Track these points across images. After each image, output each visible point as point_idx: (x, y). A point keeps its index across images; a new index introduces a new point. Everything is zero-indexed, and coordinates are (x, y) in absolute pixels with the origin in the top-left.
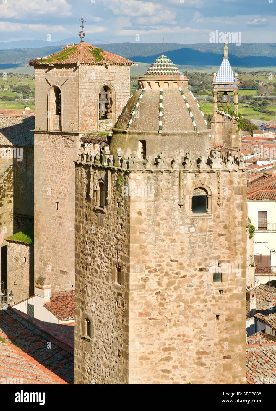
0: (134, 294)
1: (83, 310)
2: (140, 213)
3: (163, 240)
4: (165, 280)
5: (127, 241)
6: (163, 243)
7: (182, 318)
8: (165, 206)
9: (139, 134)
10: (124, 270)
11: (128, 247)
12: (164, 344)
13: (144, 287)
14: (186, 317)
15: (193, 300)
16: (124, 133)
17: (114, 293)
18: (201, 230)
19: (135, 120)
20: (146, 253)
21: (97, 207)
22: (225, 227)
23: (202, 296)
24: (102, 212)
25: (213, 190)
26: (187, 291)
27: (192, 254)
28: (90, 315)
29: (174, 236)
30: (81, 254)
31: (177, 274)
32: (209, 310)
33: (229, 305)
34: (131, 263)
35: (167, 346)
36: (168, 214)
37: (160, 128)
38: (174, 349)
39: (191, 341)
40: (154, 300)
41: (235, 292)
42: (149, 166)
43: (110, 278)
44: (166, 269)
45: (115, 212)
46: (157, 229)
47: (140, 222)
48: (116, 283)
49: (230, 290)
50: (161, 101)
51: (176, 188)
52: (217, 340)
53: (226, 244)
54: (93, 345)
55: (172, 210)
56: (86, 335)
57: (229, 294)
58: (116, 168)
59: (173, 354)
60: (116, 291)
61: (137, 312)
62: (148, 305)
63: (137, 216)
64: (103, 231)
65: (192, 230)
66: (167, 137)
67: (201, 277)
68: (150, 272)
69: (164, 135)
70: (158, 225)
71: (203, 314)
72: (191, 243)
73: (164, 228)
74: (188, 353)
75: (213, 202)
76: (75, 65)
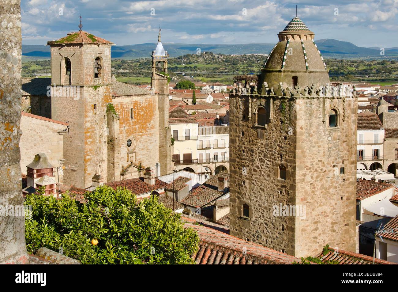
0: (298, 186)
1: (239, 198)
2: (302, 128)
3: (314, 147)
4: (315, 175)
6: (314, 149)
7: (324, 200)
8: (315, 122)
9: (292, 72)
12: (314, 219)
13: (303, 180)
14: (326, 199)
15: (330, 187)
16: (280, 71)
17: (277, 186)
18: (334, 139)
19: (286, 62)
20: (304, 156)
21: (256, 125)
22: (347, 136)
23: (334, 184)
24: (264, 129)
25: (341, 111)
26: (327, 181)
27: (329, 156)
28: (248, 201)
29: (320, 144)
30: (237, 159)
31: (321, 170)
32: (338, 193)
33: (348, 189)
34: (297, 164)
35: (316, 221)
36: (317, 128)
37: (307, 67)
38: (320, 222)
39: (328, 216)
40: (308, 189)
41: (351, 180)
42: (307, 94)
43: (271, 174)
44: (316, 167)
45: (278, 128)
46: (311, 139)
47: (302, 134)
48: (279, 178)
49: (348, 179)
50: (303, 49)
51: (321, 109)
52: (342, 214)
53: (347, 147)
55: (319, 125)
56: (242, 216)
57: (348, 182)
58: (280, 97)
59: (319, 226)
60: (279, 184)
61: (300, 198)
62: (306, 193)
63: (300, 130)
64: (264, 142)
65: (330, 138)
66: (312, 74)
67: (334, 171)
68: (307, 169)
69: (310, 72)
70: (312, 136)
71: (335, 197)
72: (329, 148)
73: (314, 139)
74: (327, 224)
75: (340, 119)
76: (81, 45)
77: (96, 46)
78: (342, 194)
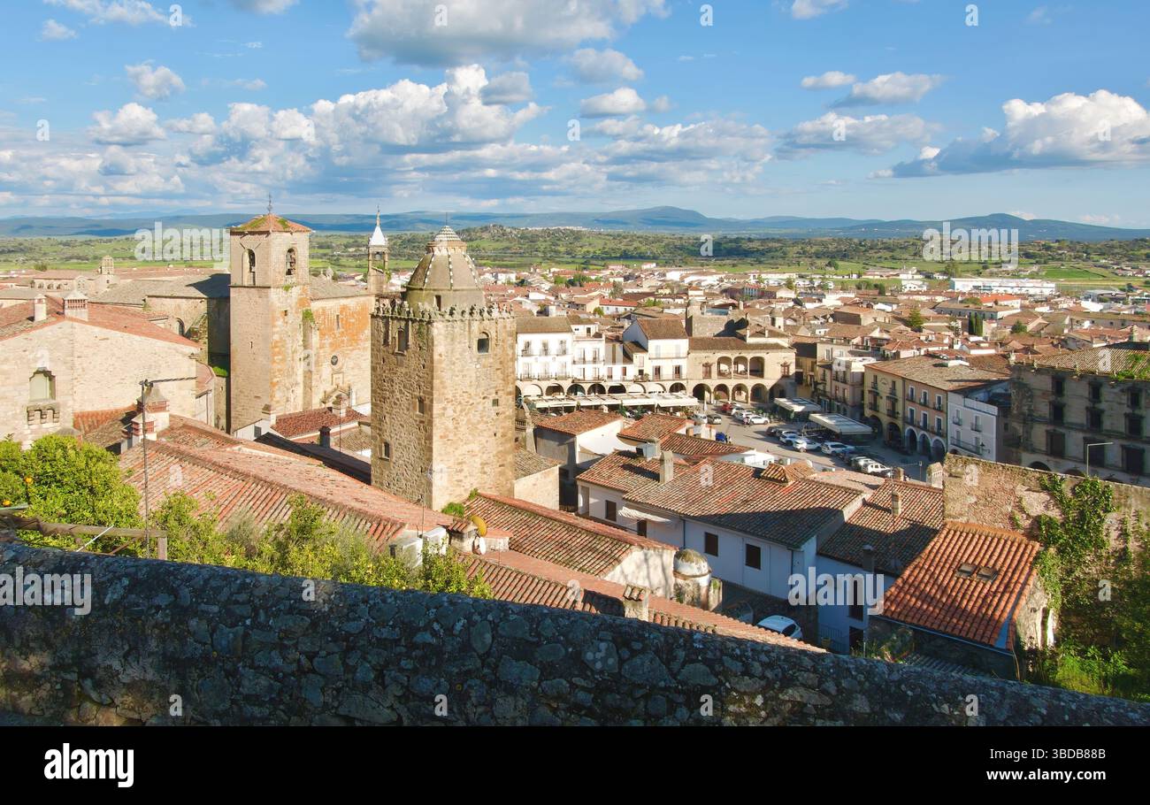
0: (436, 421)
1: (380, 435)
2: (440, 355)
3: (457, 376)
4: (459, 408)
5: (430, 378)
6: (457, 379)
7: (470, 438)
8: (458, 348)
9: (434, 290)
10: (427, 402)
11: (431, 383)
12: (458, 459)
13: (444, 414)
14: (473, 435)
15: (479, 422)
16: (421, 289)
17: (416, 421)
18: (484, 367)
19: (429, 279)
20: (444, 388)
21: (396, 351)
22: (501, 363)
23: (485, 419)
24: (403, 355)
25: (493, 334)
26: (474, 415)
27: (478, 386)
28: (388, 439)
29: (465, 373)
30: (378, 390)
31: (467, 402)
32: (489, 429)
33: (503, 425)
34: (435, 396)
35: (460, 461)
36: (461, 354)
37: (452, 285)
38: (465, 462)
39: (477, 455)
40: (450, 425)
41: (507, 413)
42: (447, 317)
43: (411, 408)
44: (459, 399)
45: (417, 355)
46: (453, 367)
47: (440, 362)
48: (418, 413)
49: (504, 413)
50: (450, 263)
51: (467, 333)
52: (495, 452)
53: (501, 376)
54: (392, 464)
55: (464, 351)
56: (384, 456)
57: (503, 416)
58: (418, 319)
59: (465, 467)
60: (418, 419)
61: (438, 435)
62: (446, 429)
63: (439, 357)
64: (404, 370)
65: (478, 366)
66: (457, 292)
67: (484, 403)
68: (448, 402)
69: (455, 290)
70: (454, 364)
71: (485, 434)
72: (477, 377)
73: (457, 367)
74: (475, 465)
75: (492, 344)
76: (267, 233)
77: (289, 234)
78: (494, 429)
